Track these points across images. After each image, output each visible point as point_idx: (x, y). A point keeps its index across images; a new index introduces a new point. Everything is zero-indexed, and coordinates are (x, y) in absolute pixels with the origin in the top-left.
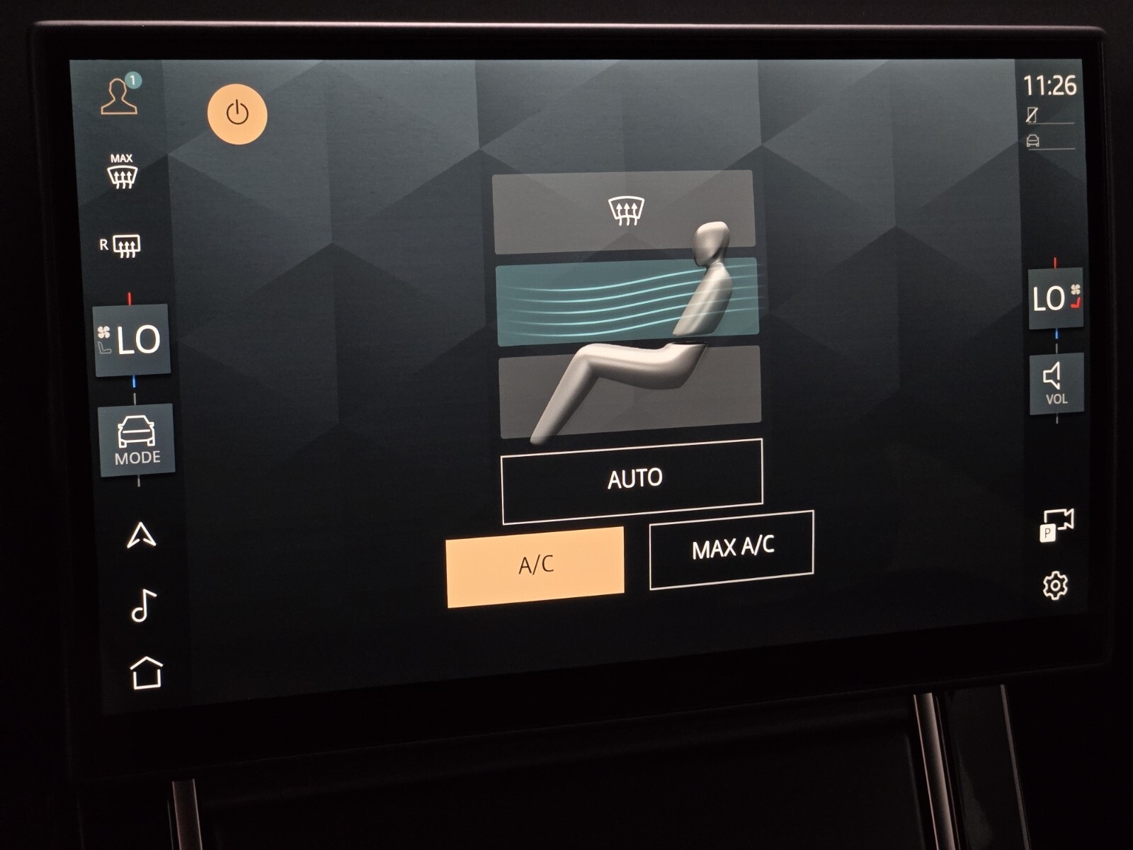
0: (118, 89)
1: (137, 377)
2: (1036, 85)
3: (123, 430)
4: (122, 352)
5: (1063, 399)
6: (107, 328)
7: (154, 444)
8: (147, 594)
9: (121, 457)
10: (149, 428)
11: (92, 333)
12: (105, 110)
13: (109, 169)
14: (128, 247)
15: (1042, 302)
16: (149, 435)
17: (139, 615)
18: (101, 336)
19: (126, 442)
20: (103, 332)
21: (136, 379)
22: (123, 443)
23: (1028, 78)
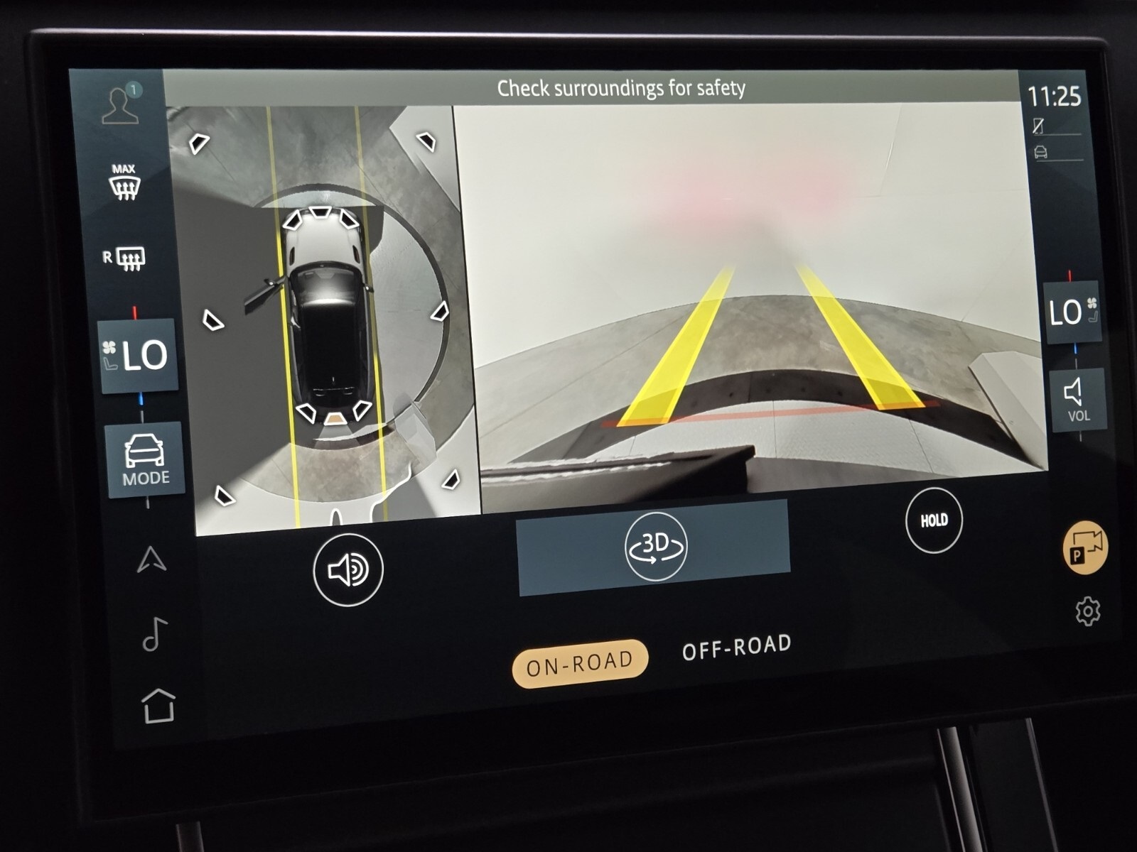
0: (119, 99)
1: (145, 394)
3: (131, 449)
4: (128, 367)
6: (113, 344)
7: (162, 464)
8: (158, 622)
9: (129, 477)
10: (157, 447)
11: (97, 349)
12: (106, 120)
13: (111, 180)
14: (132, 260)
16: (157, 454)
17: (150, 644)
18: (106, 351)
19: (134, 461)
20: (108, 347)
21: (143, 397)
22: (130, 463)
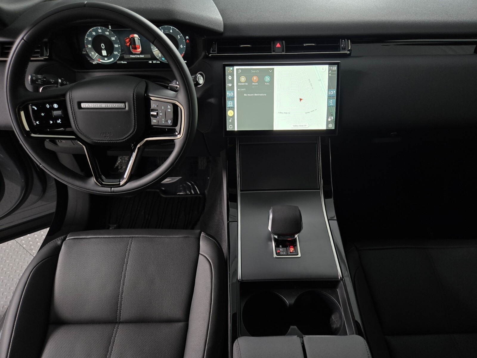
0: (230, 69)
2: (331, 68)
4: (229, 95)
5: (332, 104)
8: (231, 119)
10: (232, 103)
11: (226, 93)
12: (229, 71)
13: (228, 78)
14: (230, 85)
15: (330, 93)
20: (228, 93)
21: (230, 98)
22: (229, 104)
23: (330, 67)
